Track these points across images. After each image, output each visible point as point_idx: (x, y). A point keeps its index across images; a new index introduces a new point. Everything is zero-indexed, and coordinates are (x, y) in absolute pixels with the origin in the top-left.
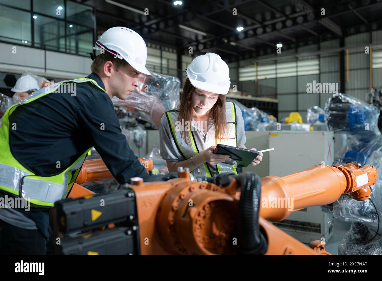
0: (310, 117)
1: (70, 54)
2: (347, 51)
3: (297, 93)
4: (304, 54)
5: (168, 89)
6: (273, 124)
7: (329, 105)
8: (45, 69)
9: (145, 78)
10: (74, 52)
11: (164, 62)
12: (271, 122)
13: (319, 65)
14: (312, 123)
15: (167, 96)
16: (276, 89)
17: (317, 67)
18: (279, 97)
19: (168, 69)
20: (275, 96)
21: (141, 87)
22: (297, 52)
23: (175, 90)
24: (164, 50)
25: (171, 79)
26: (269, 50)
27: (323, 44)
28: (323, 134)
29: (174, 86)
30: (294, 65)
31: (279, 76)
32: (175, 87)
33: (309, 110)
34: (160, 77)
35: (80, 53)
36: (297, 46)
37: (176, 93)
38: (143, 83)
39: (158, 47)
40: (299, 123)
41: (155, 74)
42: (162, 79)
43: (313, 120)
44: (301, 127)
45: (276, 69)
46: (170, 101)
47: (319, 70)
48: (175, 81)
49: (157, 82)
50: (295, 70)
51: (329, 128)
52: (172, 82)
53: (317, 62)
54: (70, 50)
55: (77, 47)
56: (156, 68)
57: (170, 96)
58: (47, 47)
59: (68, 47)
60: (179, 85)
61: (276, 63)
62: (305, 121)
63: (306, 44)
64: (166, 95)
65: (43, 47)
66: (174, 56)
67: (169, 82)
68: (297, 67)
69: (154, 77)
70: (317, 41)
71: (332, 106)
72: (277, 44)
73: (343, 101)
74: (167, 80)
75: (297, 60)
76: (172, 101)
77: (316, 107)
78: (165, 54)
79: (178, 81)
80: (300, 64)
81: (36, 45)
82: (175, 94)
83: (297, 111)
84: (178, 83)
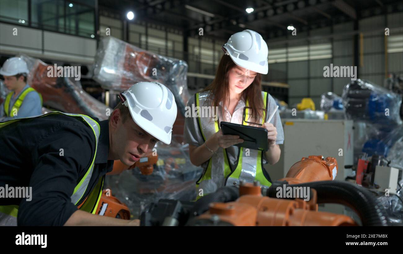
0: (324, 104)
1: (70, 34)
2: (362, 35)
3: (309, 78)
4: (316, 38)
5: (175, 73)
6: (285, 111)
7: (347, 91)
8: (43, 50)
9: (150, 61)
10: (73, 33)
11: (170, 44)
12: (283, 108)
13: (332, 49)
14: (326, 110)
15: (174, 81)
16: (286, 73)
17: (330, 51)
18: (290, 82)
19: (174, 51)
20: (286, 80)
21: (145, 70)
22: (309, 35)
23: (183, 74)
24: (170, 32)
25: (177, 63)
26: (280, 33)
27: (336, 27)
28: (343, 124)
29: (181, 70)
30: (305, 48)
31: (290, 60)
32: (183, 71)
33: (323, 97)
34: (166, 60)
35: (81, 34)
36: (310, 29)
37: (184, 78)
38: (147, 66)
39: (163, 28)
40: (312, 109)
41: (161, 57)
42: (167, 62)
43: (328, 107)
44: (315, 114)
45: (287, 53)
46: (177, 86)
47: (332, 54)
48: (182, 65)
49: (163, 65)
50: (306, 53)
51: (347, 117)
52: (179, 66)
53: (329, 46)
54: (70, 30)
55: (77, 27)
56: (161, 50)
57: (177, 80)
58: (45, 27)
59: (67, 27)
60: (186, 69)
61: (286, 46)
62: (318, 108)
63: (319, 27)
64: (172, 80)
65: (41, 27)
66: (180, 38)
67: (175, 66)
68: (309, 51)
69: (159, 60)
70: (330, 24)
71: (351, 92)
72: (288, 26)
73: (362, 87)
74: (173, 63)
75: (308, 43)
76: (179, 86)
77: (330, 94)
78: (171, 36)
79: (185, 65)
80: (312, 47)
81: (33, 25)
82: (182, 78)
83: (308, 97)
84: (185, 67)
